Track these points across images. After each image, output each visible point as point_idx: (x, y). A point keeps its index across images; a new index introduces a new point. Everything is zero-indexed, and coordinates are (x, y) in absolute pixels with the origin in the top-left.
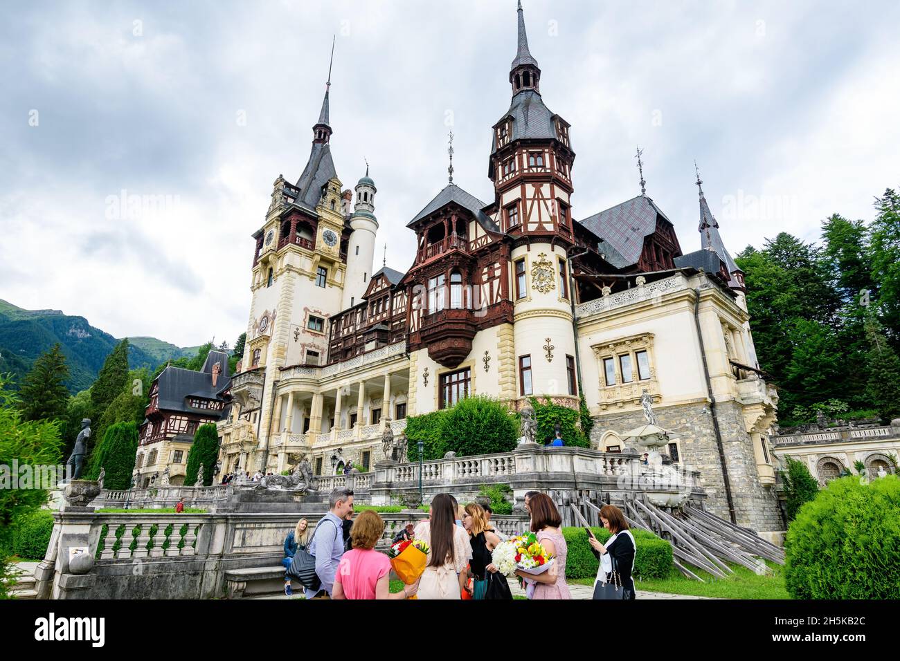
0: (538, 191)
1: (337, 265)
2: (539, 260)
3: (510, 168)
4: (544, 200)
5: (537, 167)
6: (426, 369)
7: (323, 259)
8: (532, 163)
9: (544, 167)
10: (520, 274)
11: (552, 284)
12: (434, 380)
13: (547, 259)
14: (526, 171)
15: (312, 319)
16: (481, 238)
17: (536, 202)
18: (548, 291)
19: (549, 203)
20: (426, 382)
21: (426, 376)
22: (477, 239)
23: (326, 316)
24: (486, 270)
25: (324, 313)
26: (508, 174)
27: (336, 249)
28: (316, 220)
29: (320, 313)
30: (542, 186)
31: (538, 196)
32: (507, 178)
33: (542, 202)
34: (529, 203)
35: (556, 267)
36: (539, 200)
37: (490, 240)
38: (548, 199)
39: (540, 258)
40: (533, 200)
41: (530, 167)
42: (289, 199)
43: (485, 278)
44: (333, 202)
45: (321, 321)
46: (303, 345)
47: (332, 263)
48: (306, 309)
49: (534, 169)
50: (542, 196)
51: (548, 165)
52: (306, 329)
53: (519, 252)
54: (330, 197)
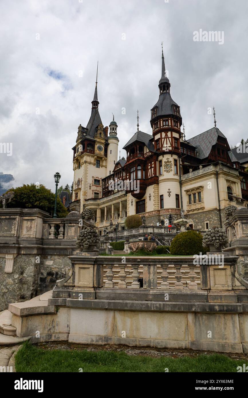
0: (166, 135)
1: (103, 159)
2: (166, 161)
3: (157, 126)
4: (169, 138)
5: (166, 125)
6: (132, 200)
7: (98, 157)
8: (164, 124)
9: (168, 125)
10: (161, 166)
11: (171, 169)
12: (134, 203)
13: (169, 160)
14: (162, 128)
15: (95, 180)
16: (148, 153)
17: (165, 139)
18: (169, 172)
19: (170, 139)
20: (132, 204)
21: (132, 202)
22: (146, 153)
23: (101, 179)
24: (149, 164)
25: (100, 178)
26: (156, 129)
27: (102, 153)
28: (94, 142)
29: (98, 178)
30: (168, 132)
31: (166, 137)
32: (156, 130)
33: (168, 139)
34: (163, 140)
35: (173, 163)
36: (166, 138)
37: (150, 154)
38: (170, 138)
39: (167, 160)
40: (164, 138)
41: (163, 126)
42: (84, 134)
43: (149, 167)
44: (100, 134)
45: (99, 181)
46: (93, 191)
47: (101, 158)
48: (93, 177)
49: (165, 126)
50: (168, 136)
51: (170, 125)
52: (94, 184)
53: (160, 158)
54: (99, 132)
